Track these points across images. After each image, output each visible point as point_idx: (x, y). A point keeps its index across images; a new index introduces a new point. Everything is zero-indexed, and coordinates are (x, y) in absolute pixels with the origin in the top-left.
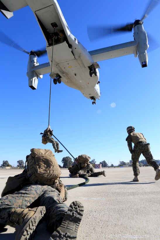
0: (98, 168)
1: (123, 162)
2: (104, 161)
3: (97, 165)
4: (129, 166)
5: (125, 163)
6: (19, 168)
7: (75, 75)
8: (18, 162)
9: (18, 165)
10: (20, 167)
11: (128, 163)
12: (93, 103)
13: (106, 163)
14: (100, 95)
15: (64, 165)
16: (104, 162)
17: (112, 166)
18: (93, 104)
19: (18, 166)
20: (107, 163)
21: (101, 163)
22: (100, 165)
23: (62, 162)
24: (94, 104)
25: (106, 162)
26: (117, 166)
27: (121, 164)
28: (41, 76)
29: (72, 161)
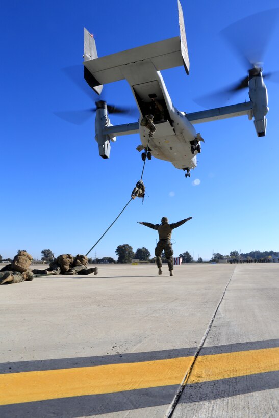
0: (177, 264)
1: (218, 254)
2: (187, 252)
3: (174, 258)
4: (228, 262)
5: (222, 256)
6: (45, 263)
7: (171, 148)
8: (43, 252)
9: (42, 257)
10: (47, 260)
11: (228, 256)
12: (186, 175)
13: (190, 256)
14: (196, 165)
15: (119, 258)
16: (187, 254)
17: (200, 261)
18: (186, 177)
19: (43, 259)
20: (192, 256)
21: (181, 256)
22: (179, 258)
23: (116, 253)
24: (188, 176)
25: (190, 254)
26: (209, 260)
27: (216, 257)
28: (114, 139)
29: (133, 253)
